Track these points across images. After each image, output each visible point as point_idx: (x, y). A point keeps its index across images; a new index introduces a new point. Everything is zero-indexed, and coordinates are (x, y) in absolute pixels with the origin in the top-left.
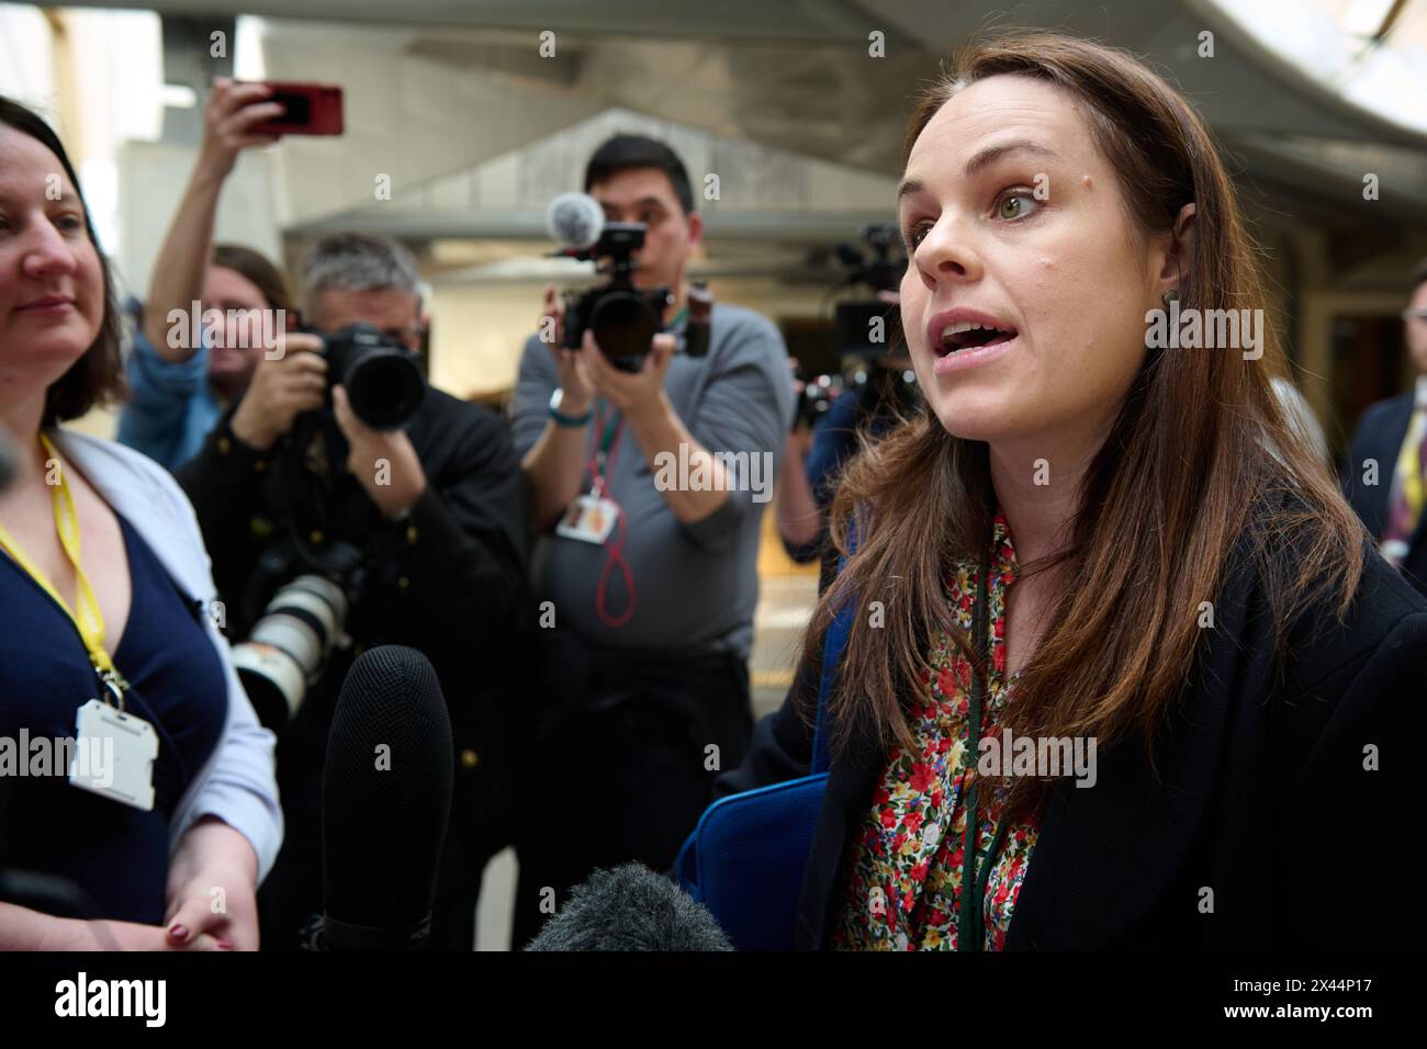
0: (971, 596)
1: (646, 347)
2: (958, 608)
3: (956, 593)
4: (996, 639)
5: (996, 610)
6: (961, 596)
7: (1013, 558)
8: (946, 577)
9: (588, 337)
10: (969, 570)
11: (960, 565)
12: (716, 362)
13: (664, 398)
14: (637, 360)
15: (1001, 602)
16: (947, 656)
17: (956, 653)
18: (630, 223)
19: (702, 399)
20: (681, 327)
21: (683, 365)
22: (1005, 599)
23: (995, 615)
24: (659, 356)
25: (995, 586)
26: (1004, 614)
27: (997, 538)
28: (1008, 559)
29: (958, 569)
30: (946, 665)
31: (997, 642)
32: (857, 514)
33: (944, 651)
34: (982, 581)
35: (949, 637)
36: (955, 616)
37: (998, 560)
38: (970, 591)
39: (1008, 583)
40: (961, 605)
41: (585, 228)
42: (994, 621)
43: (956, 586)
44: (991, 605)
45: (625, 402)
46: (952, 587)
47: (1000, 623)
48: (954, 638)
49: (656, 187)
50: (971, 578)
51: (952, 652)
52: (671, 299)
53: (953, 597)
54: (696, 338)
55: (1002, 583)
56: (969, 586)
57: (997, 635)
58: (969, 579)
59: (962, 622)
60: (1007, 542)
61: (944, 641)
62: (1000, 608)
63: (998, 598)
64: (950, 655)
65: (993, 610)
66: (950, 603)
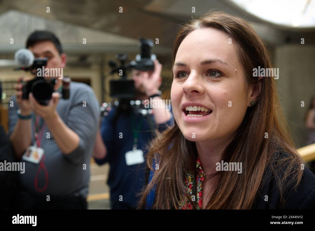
0: (192, 184)
1: (49, 97)
2: (188, 188)
3: (187, 183)
4: (199, 198)
5: (199, 189)
6: (189, 184)
7: (203, 172)
8: (185, 179)
9: (31, 95)
10: (191, 176)
11: (188, 175)
12: (73, 101)
13: (56, 113)
14: (47, 102)
15: (201, 187)
16: (185, 203)
17: (188, 202)
18: (42, 58)
19: (69, 114)
20: (60, 90)
21: (62, 103)
22: (202, 186)
23: (199, 190)
24: (55, 100)
25: (199, 182)
26: (202, 190)
27: (197, 167)
28: (201, 173)
29: (188, 176)
30: (184, 206)
31: (200, 199)
32: (155, 157)
33: (184, 201)
34: (195, 180)
35: (186, 197)
36: (187, 190)
37: (199, 173)
38: (192, 183)
39: (202, 180)
40: (189, 187)
41: (28, 60)
42: (199, 192)
43: (187, 181)
44: (198, 188)
45: (44, 115)
46: (186, 181)
47: (200, 193)
48: (187, 197)
49: (49, 47)
50: (192, 179)
51: (187, 202)
52: (56, 82)
53: (186, 184)
54: (65, 94)
55: (201, 181)
56: (191, 181)
57: (200, 196)
58: (191, 179)
59: (189, 192)
60: (200, 168)
61: (184, 198)
62: (201, 188)
63: (200, 185)
64: (186, 203)
65: (198, 189)
66: (186, 186)
